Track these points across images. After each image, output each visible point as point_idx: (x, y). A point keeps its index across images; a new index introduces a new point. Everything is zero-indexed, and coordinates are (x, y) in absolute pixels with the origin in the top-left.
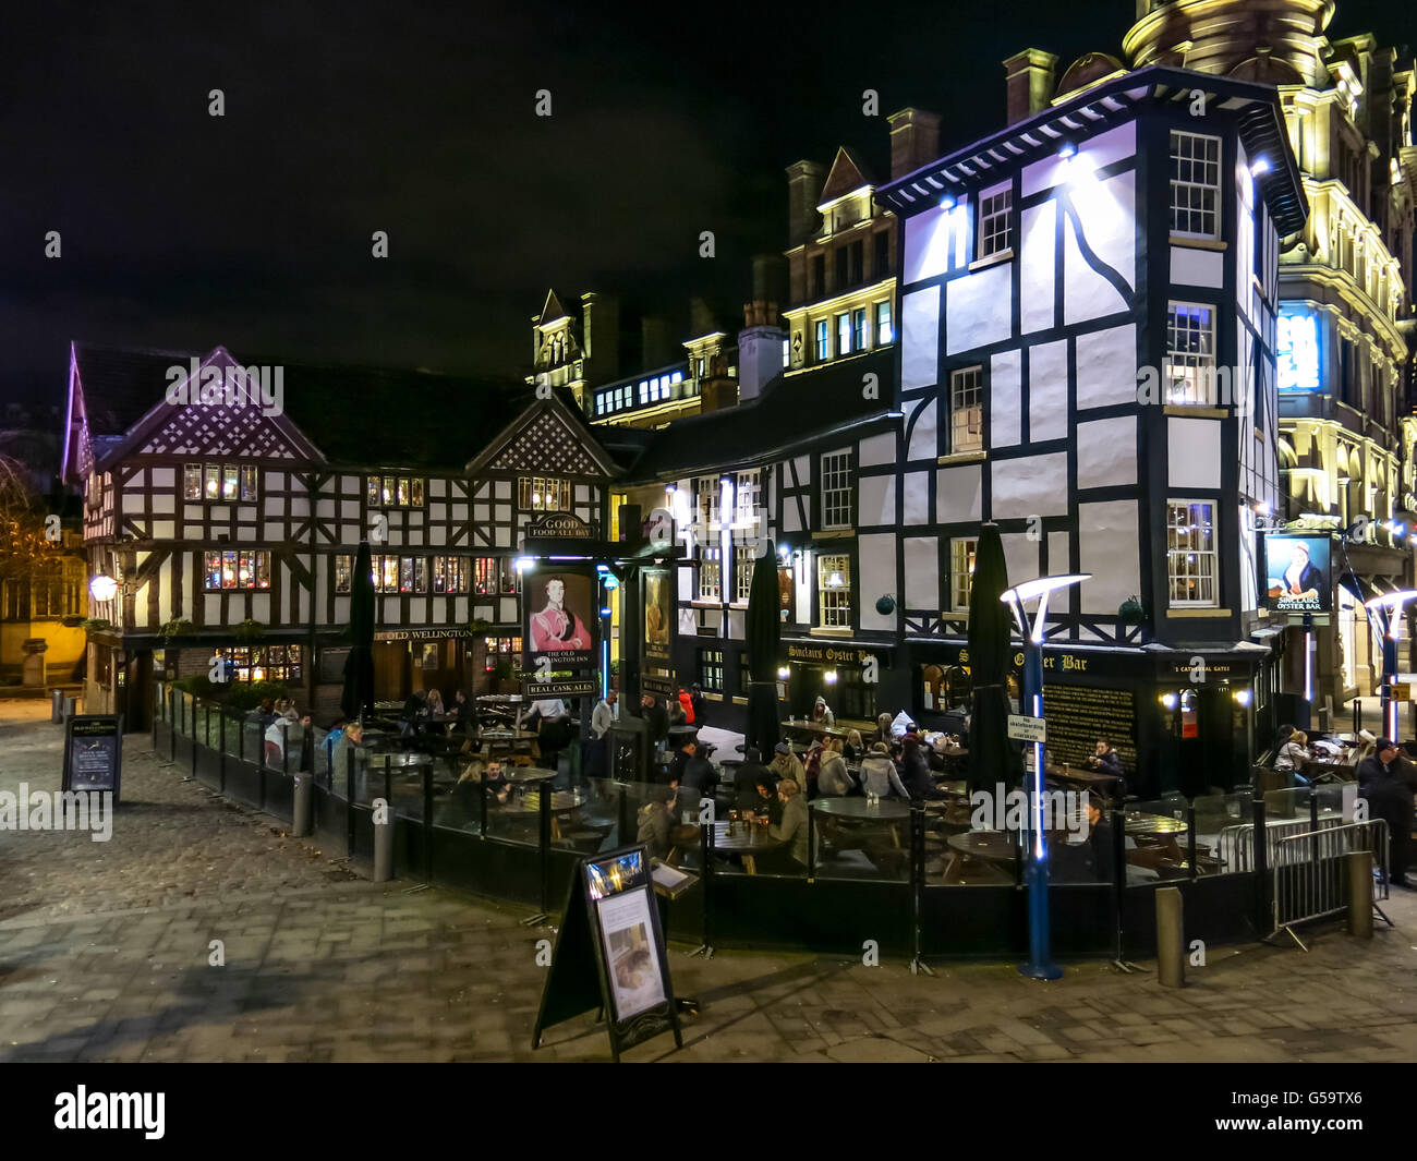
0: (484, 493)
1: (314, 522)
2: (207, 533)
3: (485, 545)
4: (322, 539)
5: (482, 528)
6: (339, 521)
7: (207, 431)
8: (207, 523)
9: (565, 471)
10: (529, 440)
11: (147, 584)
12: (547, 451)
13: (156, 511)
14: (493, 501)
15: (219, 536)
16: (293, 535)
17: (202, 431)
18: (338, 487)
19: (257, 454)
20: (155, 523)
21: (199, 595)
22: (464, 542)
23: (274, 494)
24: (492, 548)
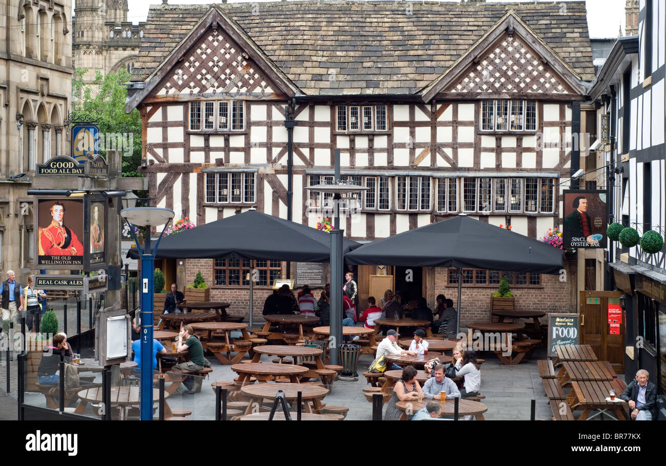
0: (447, 115)
1: (290, 147)
2: (207, 157)
3: (448, 166)
4: (297, 161)
5: (445, 150)
6: (312, 146)
7: (206, 74)
8: (207, 149)
9: (529, 91)
10: (492, 62)
11: (164, 199)
12: (510, 73)
13: (170, 140)
14: (455, 123)
15: (216, 159)
16: (273, 158)
17: (202, 74)
18: (312, 115)
19: (244, 90)
20: (170, 150)
21: (201, 208)
22: (426, 162)
23: (258, 124)
24: (455, 168)
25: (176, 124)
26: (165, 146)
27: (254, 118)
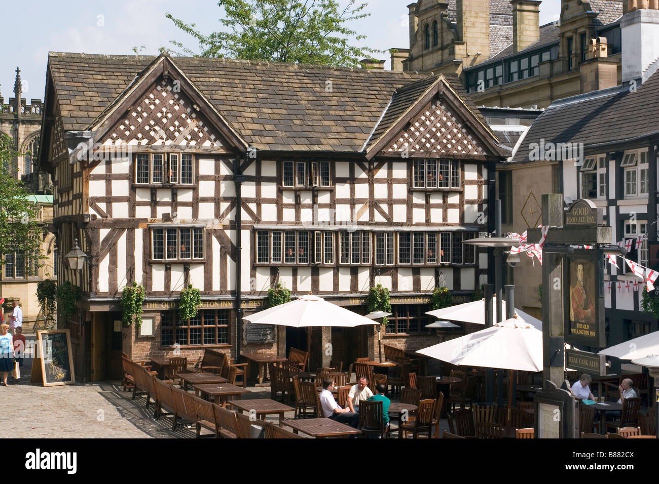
0: (382, 173)
1: (237, 202)
2: (154, 212)
3: (385, 220)
4: (245, 216)
5: (381, 205)
6: (259, 201)
7: (154, 125)
8: (154, 204)
9: (455, 152)
10: (423, 124)
11: (108, 255)
12: (439, 134)
13: (114, 194)
14: (390, 181)
15: (163, 214)
16: (221, 213)
17: (150, 125)
18: (258, 170)
19: (193, 143)
20: (114, 205)
21: (148, 265)
22: (365, 217)
23: (206, 178)
24: (390, 223)
25: (120, 177)
26: (109, 200)
27: (202, 172)
